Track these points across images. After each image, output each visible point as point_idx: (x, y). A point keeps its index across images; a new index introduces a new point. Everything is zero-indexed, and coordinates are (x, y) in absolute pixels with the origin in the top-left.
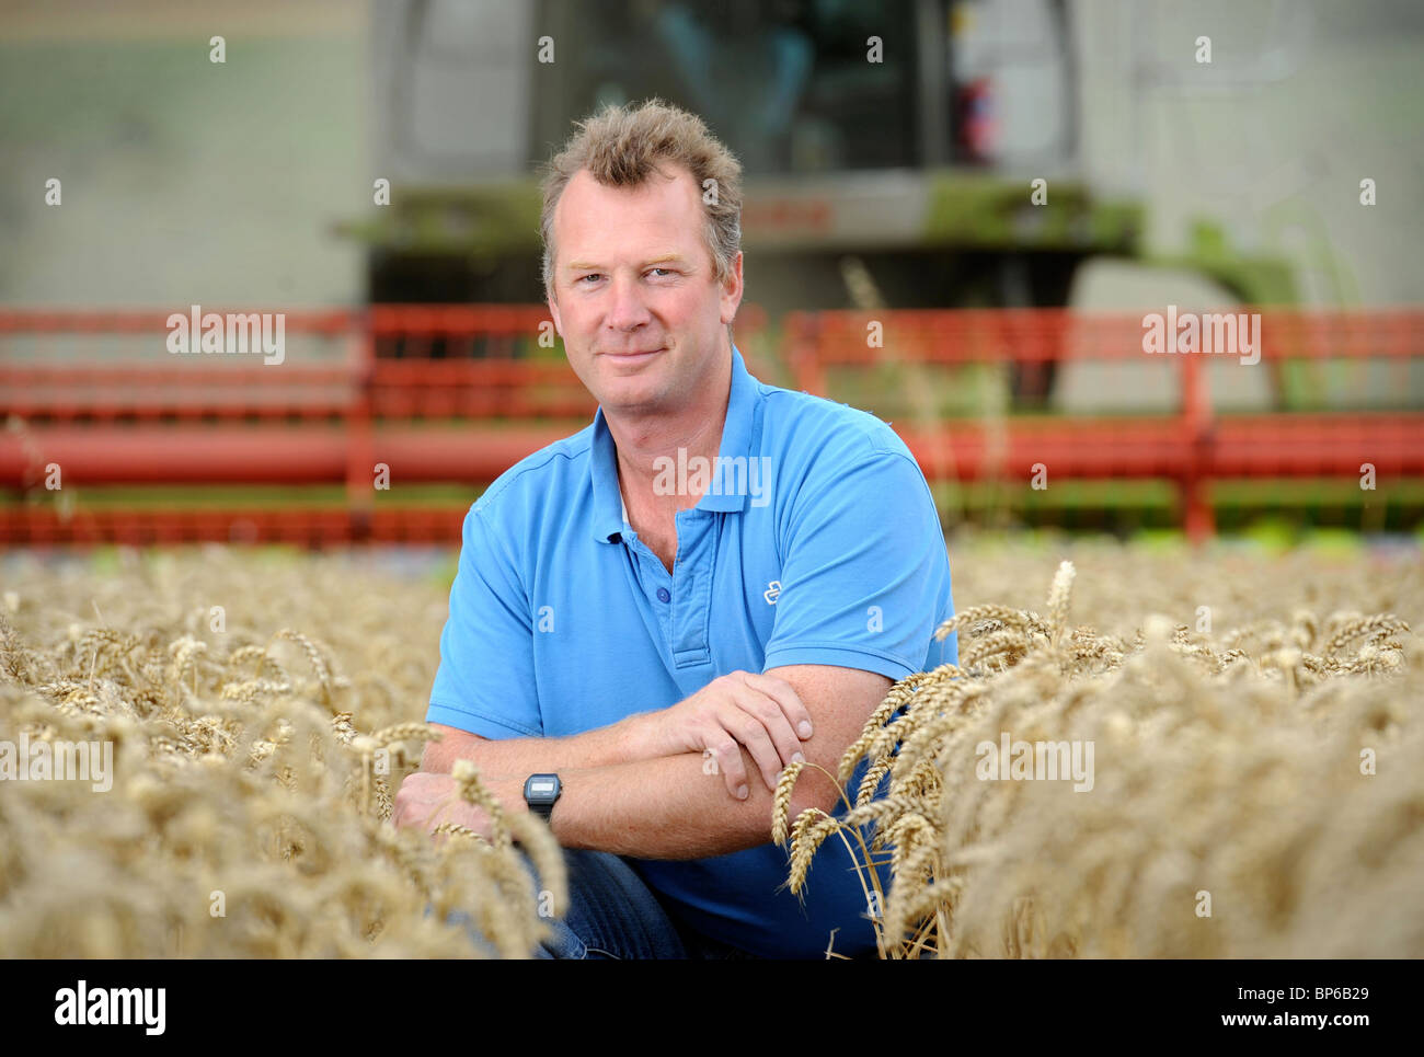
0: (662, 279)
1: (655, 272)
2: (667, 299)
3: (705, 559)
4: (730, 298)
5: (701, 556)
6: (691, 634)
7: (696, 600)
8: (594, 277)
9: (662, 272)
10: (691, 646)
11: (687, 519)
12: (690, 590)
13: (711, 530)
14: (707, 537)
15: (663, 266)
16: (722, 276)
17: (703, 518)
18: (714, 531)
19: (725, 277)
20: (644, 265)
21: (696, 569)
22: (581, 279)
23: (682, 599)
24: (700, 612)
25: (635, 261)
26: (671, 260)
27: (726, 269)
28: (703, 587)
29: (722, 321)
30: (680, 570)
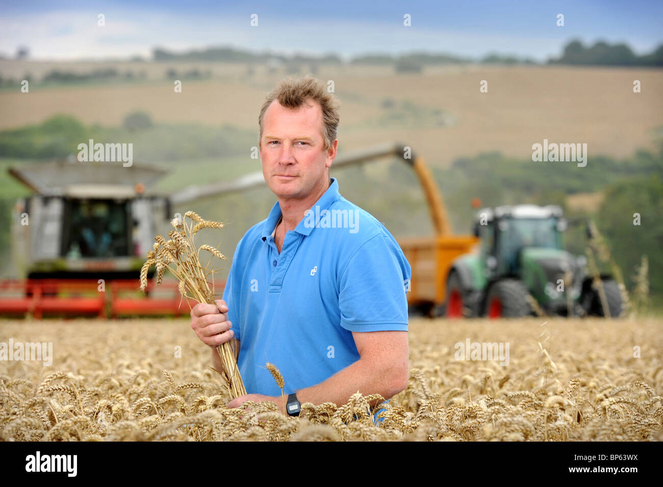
0: (302, 146)
1: (300, 143)
2: (303, 154)
3: (292, 252)
4: (330, 157)
5: (291, 249)
6: (278, 278)
7: (284, 266)
8: (276, 142)
9: (303, 143)
10: (276, 284)
11: (290, 234)
12: (284, 263)
13: (297, 241)
14: (295, 242)
15: (304, 141)
16: (327, 148)
17: (296, 235)
18: (298, 242)
19: (328, 149)
20: (295, 139)
21: (288, 254)
22: (270, 142)
23: (280, 265)
24: (283, 271)
25: (292, 137)
26: (306, 139)
27: (329, 146)
28: (288, 262)
29: (326, 166)
30: (283, 253)
